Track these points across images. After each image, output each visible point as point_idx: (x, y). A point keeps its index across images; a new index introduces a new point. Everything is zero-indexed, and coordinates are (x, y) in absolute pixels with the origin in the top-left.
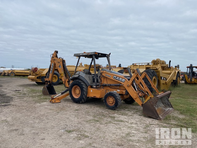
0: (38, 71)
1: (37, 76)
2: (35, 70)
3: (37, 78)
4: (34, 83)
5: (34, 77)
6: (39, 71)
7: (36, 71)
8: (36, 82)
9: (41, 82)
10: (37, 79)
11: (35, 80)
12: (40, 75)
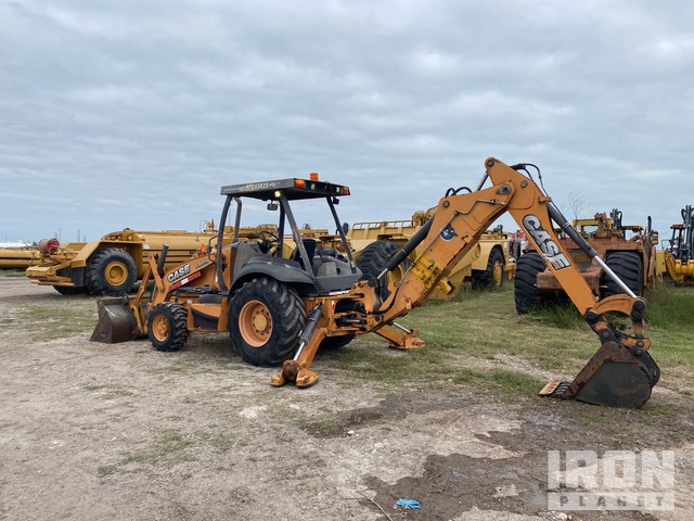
0: (60, 251)
1: (59, 267)
2: (50, 248)
3: (59, 273)
4: (51, 289)
5: (45, 269)
6: (62, 250)
7: (55, 249)
8: (56, 287)
9: (71, 287)
10: (58, 278)
11: (50, 278)
12: (68, 263)
